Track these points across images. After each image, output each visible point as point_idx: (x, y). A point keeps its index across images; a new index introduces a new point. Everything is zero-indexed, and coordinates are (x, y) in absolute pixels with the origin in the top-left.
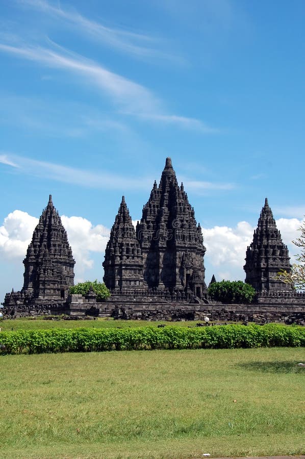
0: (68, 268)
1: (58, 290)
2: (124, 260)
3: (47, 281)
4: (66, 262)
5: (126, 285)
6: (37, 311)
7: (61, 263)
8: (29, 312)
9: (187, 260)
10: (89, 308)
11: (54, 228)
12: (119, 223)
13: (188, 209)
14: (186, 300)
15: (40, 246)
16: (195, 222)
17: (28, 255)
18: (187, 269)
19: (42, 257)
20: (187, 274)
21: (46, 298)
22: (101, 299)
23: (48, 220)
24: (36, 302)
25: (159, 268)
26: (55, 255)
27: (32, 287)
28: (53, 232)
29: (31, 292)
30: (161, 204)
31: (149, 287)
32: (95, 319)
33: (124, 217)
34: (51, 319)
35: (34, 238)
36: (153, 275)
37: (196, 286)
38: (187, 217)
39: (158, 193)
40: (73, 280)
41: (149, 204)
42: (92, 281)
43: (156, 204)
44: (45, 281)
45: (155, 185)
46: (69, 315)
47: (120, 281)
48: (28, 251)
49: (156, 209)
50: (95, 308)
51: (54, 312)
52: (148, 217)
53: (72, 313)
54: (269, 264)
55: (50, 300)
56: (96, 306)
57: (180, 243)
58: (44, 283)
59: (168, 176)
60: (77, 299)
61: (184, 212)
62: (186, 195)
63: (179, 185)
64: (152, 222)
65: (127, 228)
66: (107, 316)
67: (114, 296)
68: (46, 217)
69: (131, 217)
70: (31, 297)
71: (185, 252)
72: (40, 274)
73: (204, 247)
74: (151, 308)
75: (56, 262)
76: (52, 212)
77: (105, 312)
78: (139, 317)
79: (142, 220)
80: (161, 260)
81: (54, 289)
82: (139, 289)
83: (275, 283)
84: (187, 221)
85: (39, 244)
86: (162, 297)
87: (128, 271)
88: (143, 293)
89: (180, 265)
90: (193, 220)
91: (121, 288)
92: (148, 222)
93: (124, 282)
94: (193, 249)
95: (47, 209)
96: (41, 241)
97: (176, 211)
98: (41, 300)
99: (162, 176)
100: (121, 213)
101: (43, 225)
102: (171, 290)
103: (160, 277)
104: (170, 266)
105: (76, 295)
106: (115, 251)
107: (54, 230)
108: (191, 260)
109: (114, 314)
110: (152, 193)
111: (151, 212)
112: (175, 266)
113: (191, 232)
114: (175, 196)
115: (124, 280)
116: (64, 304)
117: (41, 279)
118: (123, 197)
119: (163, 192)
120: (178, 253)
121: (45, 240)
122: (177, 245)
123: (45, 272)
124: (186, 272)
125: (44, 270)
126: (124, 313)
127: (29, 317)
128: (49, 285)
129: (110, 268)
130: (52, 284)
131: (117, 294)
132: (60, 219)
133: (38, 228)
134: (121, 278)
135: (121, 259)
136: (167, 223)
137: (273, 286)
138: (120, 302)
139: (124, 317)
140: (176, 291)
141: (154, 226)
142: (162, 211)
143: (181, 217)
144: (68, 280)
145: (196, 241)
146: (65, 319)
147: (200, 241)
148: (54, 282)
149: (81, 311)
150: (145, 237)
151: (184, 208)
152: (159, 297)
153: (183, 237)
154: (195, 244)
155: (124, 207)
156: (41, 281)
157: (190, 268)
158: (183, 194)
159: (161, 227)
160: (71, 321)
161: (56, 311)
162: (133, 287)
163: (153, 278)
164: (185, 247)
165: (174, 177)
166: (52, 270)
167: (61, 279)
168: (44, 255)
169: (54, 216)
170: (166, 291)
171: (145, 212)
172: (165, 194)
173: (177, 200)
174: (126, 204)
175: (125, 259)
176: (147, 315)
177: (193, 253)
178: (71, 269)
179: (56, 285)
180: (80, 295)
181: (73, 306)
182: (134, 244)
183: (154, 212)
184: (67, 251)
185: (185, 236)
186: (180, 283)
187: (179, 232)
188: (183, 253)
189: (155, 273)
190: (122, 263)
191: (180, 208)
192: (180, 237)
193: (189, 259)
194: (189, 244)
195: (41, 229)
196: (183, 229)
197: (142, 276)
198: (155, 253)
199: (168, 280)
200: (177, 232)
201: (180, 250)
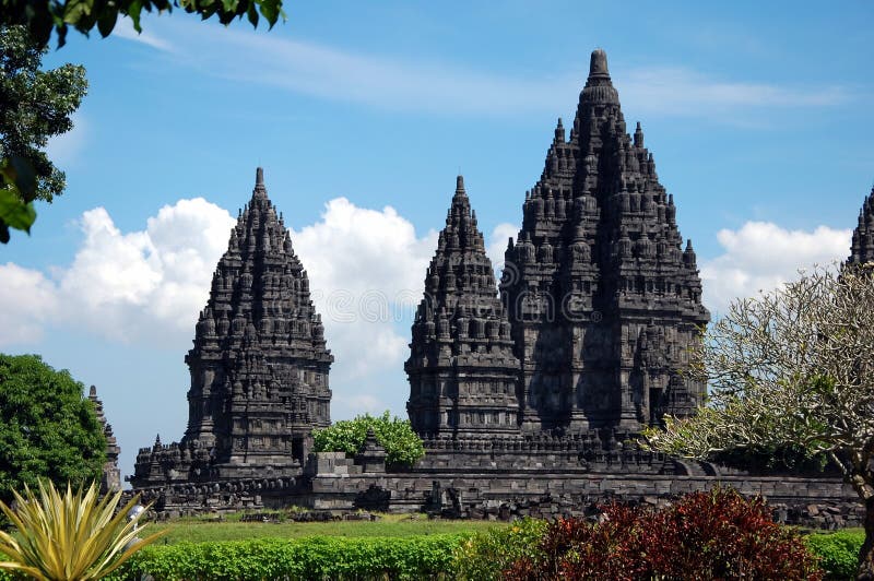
0: (314, 374)
1: (285, 438)
2: (464, 355)
3: (254, 414)
4: (305, 359)
5: (469, 425)
6: (227, 499)
7: (292, 361)
8: (205, 502)
9: (651, 349)
10: (364, 488)
11: (271, 262)
12: (448, 253)
13: (656, 199)
14: (650, 465)
15: (232, 315)
16: (677, 236)
17: (200, 341)
18: (653, 373)
19: (237, 345)
20: (651, 389)
21: (251, 461)
22: (397, 465)
23: (253, 239)
24: (224, 473)
25: (571, 371)
26: (274, 339)
27: (213, 432)
28: (270, 274)
29: (210, 444)
30: (578, 189)
31: (544, 428)
32: (373, 518)
33: (462, 235)
34: (259, 518)
35: (214, 293)
36: (556, 392)
38: (651, 225)
39: (568, 157)
40: (327, 410)
41: (541, 189)
42: (376, 415)
43: (561, 187)
44: (246, 414)
45: (559, 133)
46: (311, 507)
47: (454, 414)
48: (199, 327)
49: (563, 203)
50: (379, 489)
51: (273, 502)
52: (538, 226)
53: (318, 503)
55: (263, 467)
56: (383, 484)
57: (633, 301)
58: (245, 419)
59: (597, 105)
60: (331, 465)
61: (643, 209)
62: (651, 160)
63: (630, 130)
64: (552, 241)
65: (471, 266)
66: (410, 511)
67: (436, 454)
68: (248, 231)
69: (481, 235)
70: (208, 458)
71: (645, 327)
72: (234, 394)
73: (703, 311)
74: (535, 488)
75: (278, 359)
76: (264, 218)
77: (405, 498)
78: (493, 511)
79: (522, 236)
80: (577, 350)
81: (274, 437)
82: (506, 436)
84: (651, 236)
85: (229, 307)
86: (569, 455)
87: (475, 386)
88: (516, 446)
89: (631, 363)
90: (670, 233)
91: (455, 433)
92: (538, 241)
93: (463, 417)
94: (668, 316)
95: (251, 208)
96: (236, 301)
97: (620, 209)
98: (236, 467)
99: (579, 106)
100: (454, 224)
101: (241, 254)
102: (605, 436)
103: (574, 398)
104: (604, 365)
105: (331, 455)
106: (438, 331)
107: (272, 268)
108: (663, 347)
109: (430, 505)
110: (550, 156)
111: (546, 210)
112: (615, 366)
113: (663, 268)
114: (616, 164)
115: (463, 411)
116: (297, 478)
117: (235, 408)
118: (459, 179)
119: (581, 154)
120: (625, 329)
121: (246, 296)
122: (622, 304)
123: (246, 390)
124: (650, 383)
125: (246, 384)
126: (456, 502)
127: (204, 516)
128: (259, 425)
129: (424, 376)
130: (268, 421)
131: (445, 450)
132: (288, 237)
133: (227, 263)
134: (455, 405)
135: (455, 351)
136: (593, 241)
138: (449, 471)
139: (452, 514)
140: (621, 438)
141: (555, 250)
142: (580, 208)
143: (635, 226)
144: (312, 408)
145: (679, 292)
146: (296, 520)
147: (690, 293)
148: (273, 418)
149: (343, 496)
150: (530, 284)
151: (644, 200)
152: (562, 455)
153: (640, 283)
154: (677, 303)
155: (462, 208)
156: (237, 413)
157: (661, 372)
158: (641, 156)
159: (576, 254)
160: (310, 523)
161: (275, 497)
162: (489, 430)
163: (555, 400)
164: (646, 312)
165: (614, 108)
166: (268, 383)
167: (293, 408)
168: (245, 342)
169: (270, 230)
170: (593, 437)
171: (530, 211)
172: (590, 158)
173: (623, 177)
174: (467, 200)
175: (467, 353)
176: (514, 508)
177: (670, 328)
178: (322, 378)
179: (279, 425)
180: (340, 455)
181: (320, 484)
182: (490, 311)
183: (557, 210)
184: (308, 326)
185: (646, 280)
186: (634, 415)
187: (627, 269)
188: (639, 329)
189: (560, 386)
190: (459, 364)
191: (632, 199)
192: (630, 281)
193: (656, 346)
194: (660, 302)
195: (235, 265)
196: (640, 259)
197: (514, 397)
198: (560, 329)
199: (597, 406)
200: (623, 267)
201: (631, 321)
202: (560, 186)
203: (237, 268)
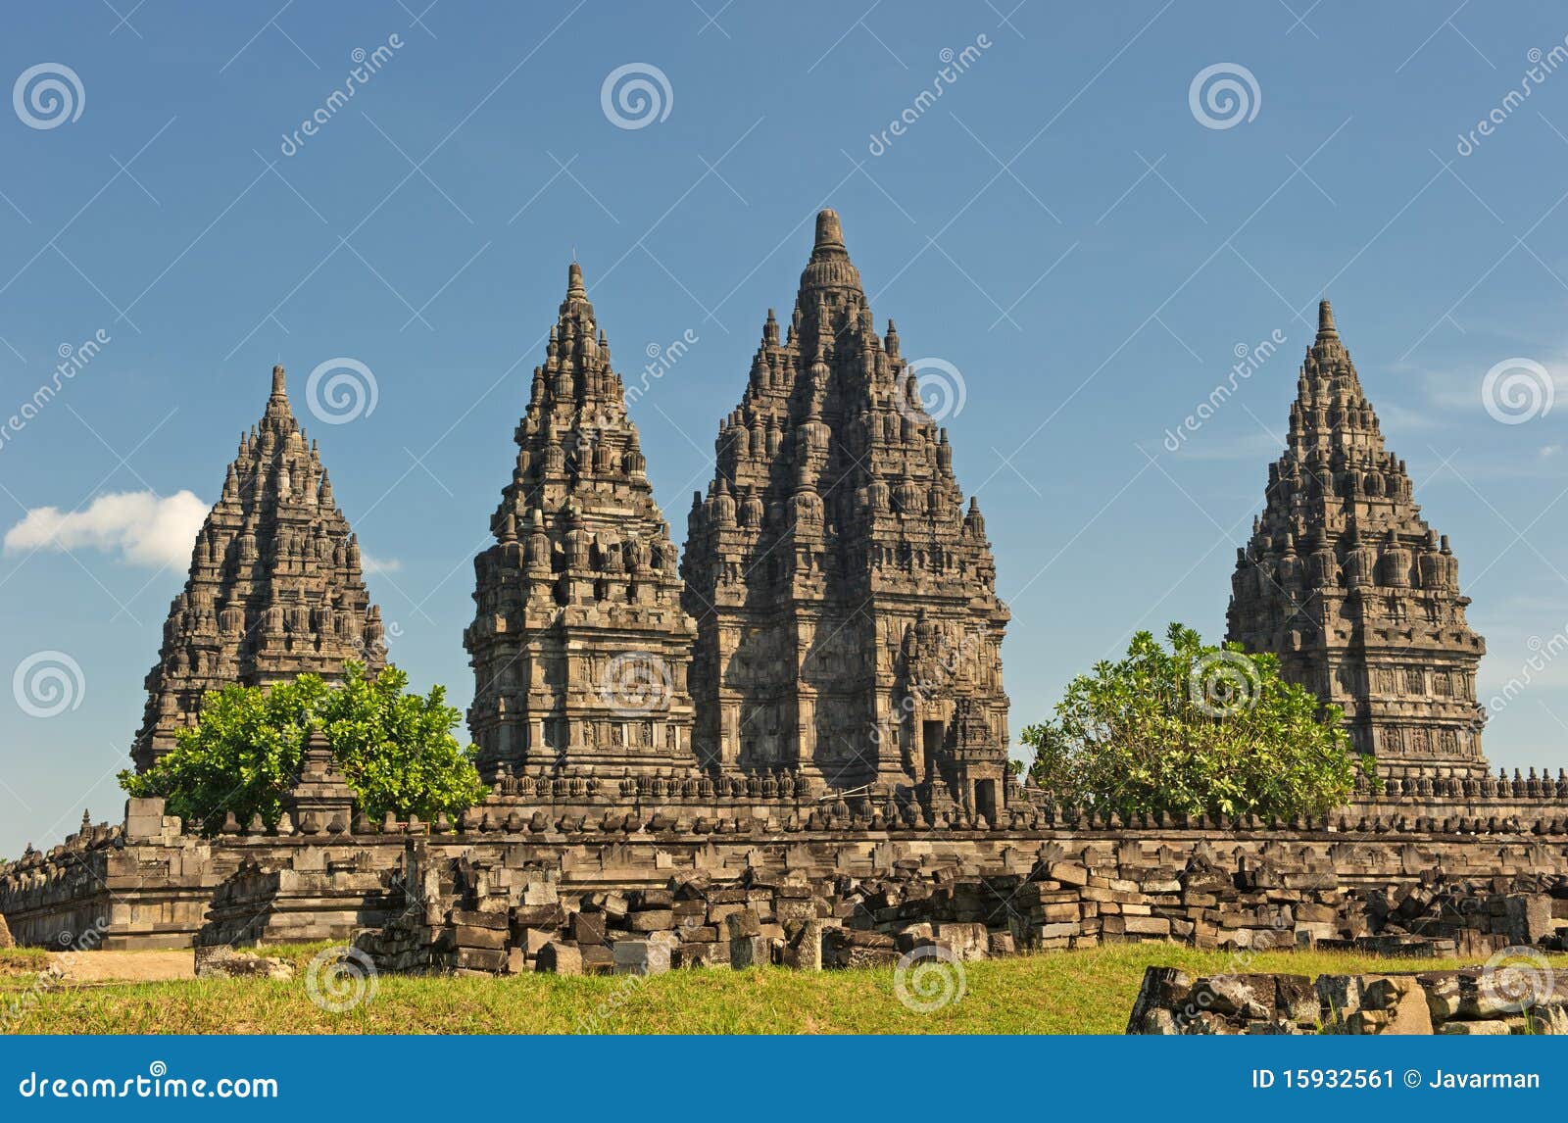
2: (579, 605)
5: (590, 749)
9: (924, 657)
11: (289, 515)
12: (548, 406)
13: (922, 430)
16: (956, 492)
20: (925, 722)
23: (263, 479)
25: (795, 696)
26: (289, 642)
28: (286, 534)
30: (801, 413)
35: (195, 569)
36: (772, 733)
37: (973, 774)
38: (918, 464)
39: (785, 366)
41: (744, 414)
43: (777, 413)
45: (770, 330)
47: (558, 726)
49: (778, 434)
52: (740, 470)
54: (1369, 630)
57: (893, 580)
59: (827, 288)
61: (904, 440)
63: (879, 330)
64: (762, 493)
68: (255, 468)
71: (914, 621)
73: (1000, 604)
76: (282, 447)
79: (715, 485)
80: (805, 662)
82: (666, 770)
83: (1403, 726)
84: (920, 479)
85: (216, 591)
87: (603, 668)
89: (892, 679)
91: (559, 765)
92: (740, 493)
93: (577, 729)
94: (950, 604)
95: (262, 430)
96: (228, 580)
97: (868, 439)
99: (799, 293)
100: (563, 356)
101: (243, 507)
104: (849, 685)
107: (292, 524)
110: (756, 365)
111: (752, 447)
112: (867, 686)
113: (939, 529)
114: (861, 373)
115: (577, 720)
118: (574, 271)
119: (805, 361)
120: (881, 625)
121: (244, 571)
122: (876, 585)
124: (923, 712)
129: (500, 651)
133: (217, 520)
134: (562, 709)
135: (560, 595)
136: (827, 491)
137: (1391, 747)
141: (767, 507)
142: (804, 440)
143: (894, 464)
147: (980, 572)
150: (729, 558)
153: (904, 553)
154: (962, 586)
155: (578, 322)
157: (942, 693)
158: (897, 366)
159: (800, 510)
162: (634, 757)
164: (915, 598)
165: (854, 293)
169: (292, 464)
172: (818, 367)
173: (872, 390)
175: (586, 601)
177: (952, 623)
183: (769, 446)
185: (913, 547)
186: (899, 765)
187: (882, 530)
188: (904, 625)
189: (778, 724)
190: (568, 622)
191: (887, 424)
192: (888, 550)
193: (933, 653)
194: (935, 583)
195: (231, 522)
196: (903, 516)
197: (686, 694)
198: (777, 631)
199: (839, 754)
200: (876, 527)
201: (891, 612)
202: (773, 409)
203: (235, 528)
